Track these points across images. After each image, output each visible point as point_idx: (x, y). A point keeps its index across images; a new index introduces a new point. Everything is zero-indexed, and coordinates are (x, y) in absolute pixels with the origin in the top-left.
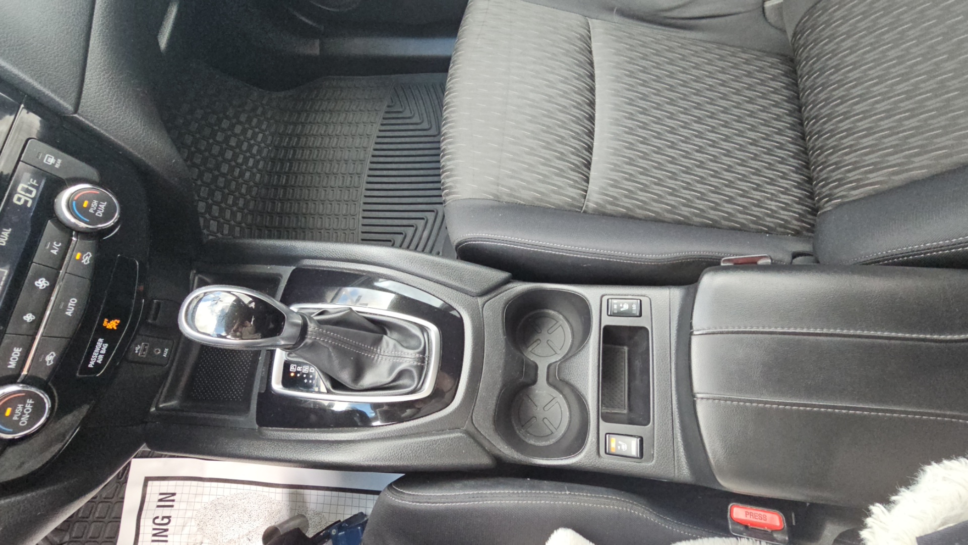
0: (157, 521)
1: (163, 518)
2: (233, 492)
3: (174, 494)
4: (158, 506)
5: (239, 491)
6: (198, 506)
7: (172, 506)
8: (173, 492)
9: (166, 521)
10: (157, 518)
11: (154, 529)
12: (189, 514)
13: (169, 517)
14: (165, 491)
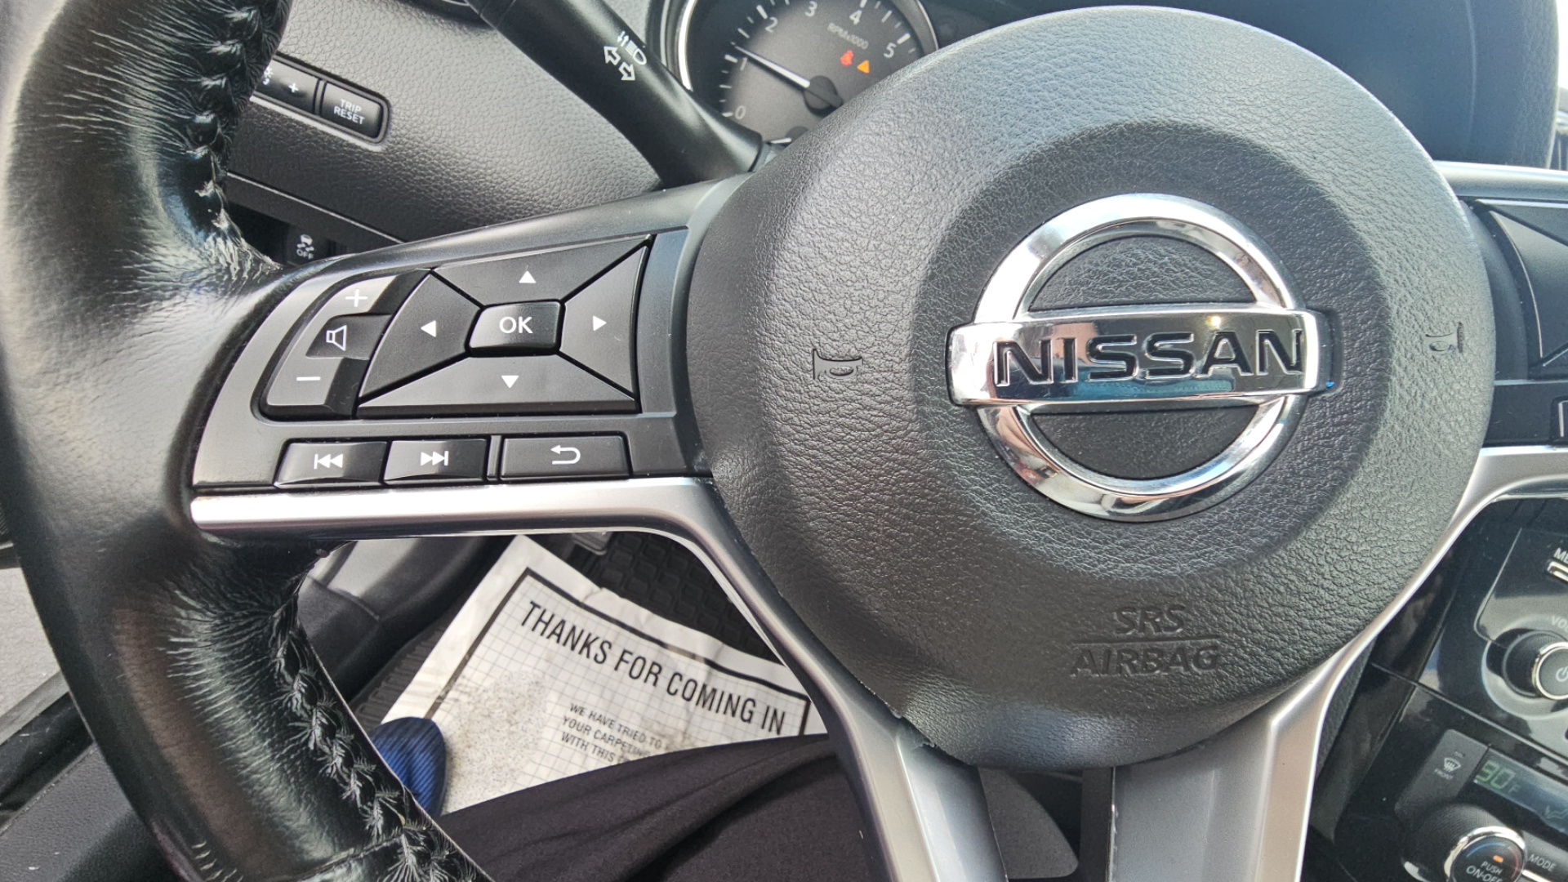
0: (750, 704)
1: (751, 713)
3: (778, 733)
4: (768, 708)
7: (763, 727)
8: (781, 732)
9: (746, 716)
10: (754, 705)
11: (739, 698)
13: (749, 721)
14: (786, 719)
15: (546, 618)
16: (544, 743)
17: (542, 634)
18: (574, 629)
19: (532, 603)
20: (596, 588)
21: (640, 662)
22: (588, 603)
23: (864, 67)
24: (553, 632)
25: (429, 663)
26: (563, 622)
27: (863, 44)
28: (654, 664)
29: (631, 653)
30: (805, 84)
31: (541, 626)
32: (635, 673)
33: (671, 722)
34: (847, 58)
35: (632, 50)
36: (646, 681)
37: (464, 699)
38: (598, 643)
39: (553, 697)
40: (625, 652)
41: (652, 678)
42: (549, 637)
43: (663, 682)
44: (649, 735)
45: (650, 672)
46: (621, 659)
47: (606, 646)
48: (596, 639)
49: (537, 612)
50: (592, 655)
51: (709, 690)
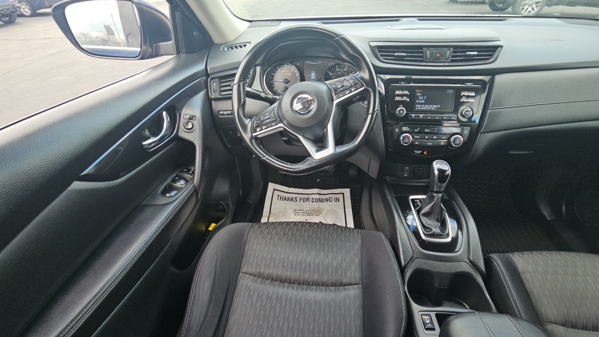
1: (331, 200)
2: (342, 217)
3: (339, 201)
4: (335, 198)
5: (342, 219)
6: (335, 208)
7: (335, 201)
8: (340, 201)
9: (331, 201)
10: (331, 198)
11: (328, 198)
12: (333, 206)
13: (332, 201)
14: (340, 199)
15: (282, 197)
16: (291, 217)
17: (282, 200)
18: (288, 197)
19: (278, 195)
20: (289, 188)
21: (304, 199)
22: (289, 192)
23: (290, 74)
24: (284, 199)
25: (264, 212)
26: (285, 197)
27: (288, 71)
28: (307, 198)
29: (302, 198)
30: (283, 81)
31: (281, 199)
32: (304, 201)
33: (315, 207)
34: (287, 74)
35: (263, 94)
36: (307, 201)
37: (273, 215)
38: (294, 198)
39: (290, 210)
40: (300, 198)
41: (308, 201)
42: (284, 200)
43: (310, 200)
44: (311, 210)
45: (307, 200)
46: (300, 200)
47: (296, 198)
48: (293, 198)
49: (279, 197)
50: (294, 201)
51: (321, 199)
